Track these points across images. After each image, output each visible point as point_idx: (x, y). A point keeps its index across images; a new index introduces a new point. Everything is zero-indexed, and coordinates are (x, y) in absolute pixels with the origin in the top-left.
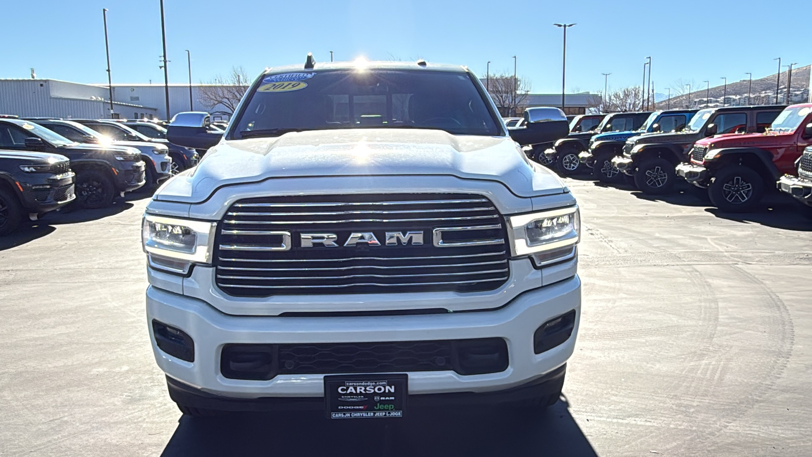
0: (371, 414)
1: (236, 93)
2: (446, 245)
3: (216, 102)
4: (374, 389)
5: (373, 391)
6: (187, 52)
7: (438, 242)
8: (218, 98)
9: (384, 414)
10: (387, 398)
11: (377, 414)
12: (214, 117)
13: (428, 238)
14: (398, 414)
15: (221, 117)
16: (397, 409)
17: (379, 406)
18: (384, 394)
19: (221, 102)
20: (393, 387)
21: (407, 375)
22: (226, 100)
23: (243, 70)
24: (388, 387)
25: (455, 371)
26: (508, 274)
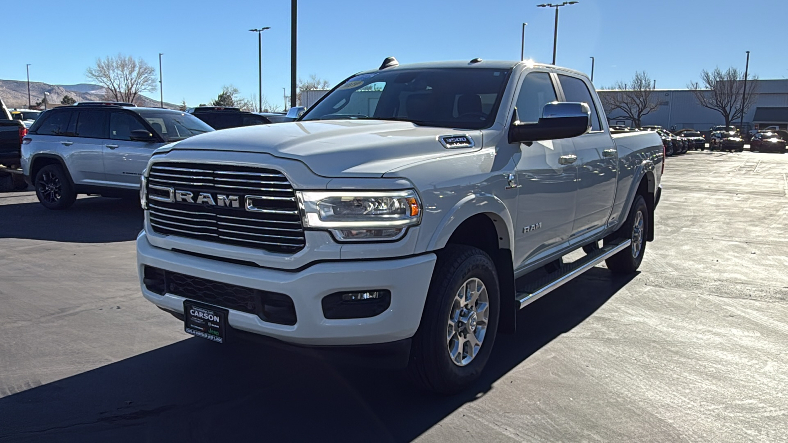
0: (206, 336)
1: (635, 98)
2: (256, 209)
3: (616, 107)
4: (208, 316)
5: (207, 318)
6: (592, 59)
7: (249, 207)
8: (617, 103)
9: (213, 337)
10: (215, 326)
11: (209, 337)
12: (617, 122)
13: (242, 202)
14: (219, 340)
15: (624, 122)
16: (220, 336)
17: (211, 331)
18: (213, 322)
19: (620, 107)
20: (218, 318)
21: (228, 311)
22: (625, 105)
23: (646, 75)
24: (215, 317)
25: (258, 316)
26: (304, 242)
